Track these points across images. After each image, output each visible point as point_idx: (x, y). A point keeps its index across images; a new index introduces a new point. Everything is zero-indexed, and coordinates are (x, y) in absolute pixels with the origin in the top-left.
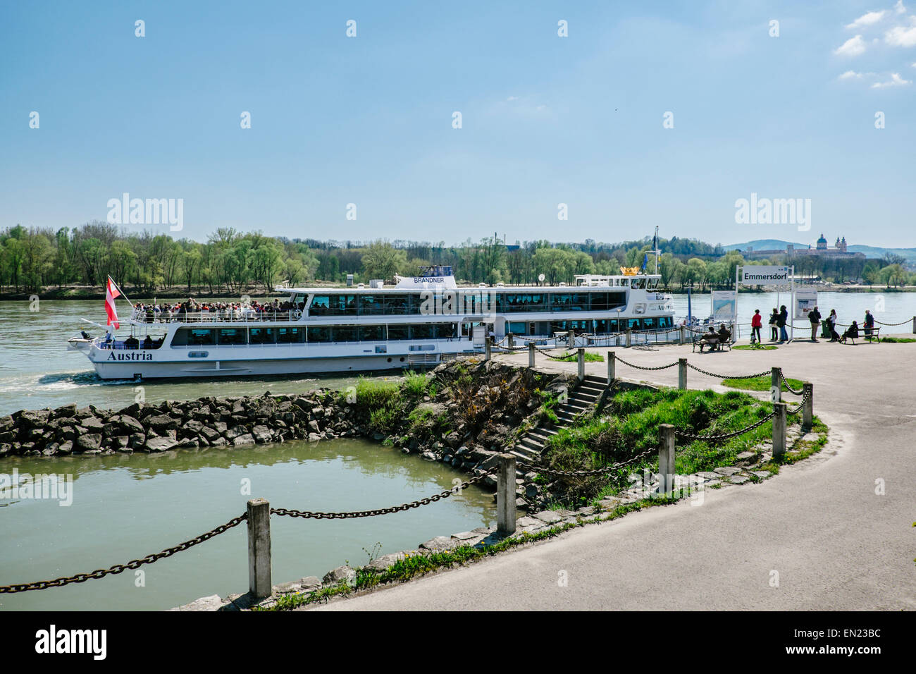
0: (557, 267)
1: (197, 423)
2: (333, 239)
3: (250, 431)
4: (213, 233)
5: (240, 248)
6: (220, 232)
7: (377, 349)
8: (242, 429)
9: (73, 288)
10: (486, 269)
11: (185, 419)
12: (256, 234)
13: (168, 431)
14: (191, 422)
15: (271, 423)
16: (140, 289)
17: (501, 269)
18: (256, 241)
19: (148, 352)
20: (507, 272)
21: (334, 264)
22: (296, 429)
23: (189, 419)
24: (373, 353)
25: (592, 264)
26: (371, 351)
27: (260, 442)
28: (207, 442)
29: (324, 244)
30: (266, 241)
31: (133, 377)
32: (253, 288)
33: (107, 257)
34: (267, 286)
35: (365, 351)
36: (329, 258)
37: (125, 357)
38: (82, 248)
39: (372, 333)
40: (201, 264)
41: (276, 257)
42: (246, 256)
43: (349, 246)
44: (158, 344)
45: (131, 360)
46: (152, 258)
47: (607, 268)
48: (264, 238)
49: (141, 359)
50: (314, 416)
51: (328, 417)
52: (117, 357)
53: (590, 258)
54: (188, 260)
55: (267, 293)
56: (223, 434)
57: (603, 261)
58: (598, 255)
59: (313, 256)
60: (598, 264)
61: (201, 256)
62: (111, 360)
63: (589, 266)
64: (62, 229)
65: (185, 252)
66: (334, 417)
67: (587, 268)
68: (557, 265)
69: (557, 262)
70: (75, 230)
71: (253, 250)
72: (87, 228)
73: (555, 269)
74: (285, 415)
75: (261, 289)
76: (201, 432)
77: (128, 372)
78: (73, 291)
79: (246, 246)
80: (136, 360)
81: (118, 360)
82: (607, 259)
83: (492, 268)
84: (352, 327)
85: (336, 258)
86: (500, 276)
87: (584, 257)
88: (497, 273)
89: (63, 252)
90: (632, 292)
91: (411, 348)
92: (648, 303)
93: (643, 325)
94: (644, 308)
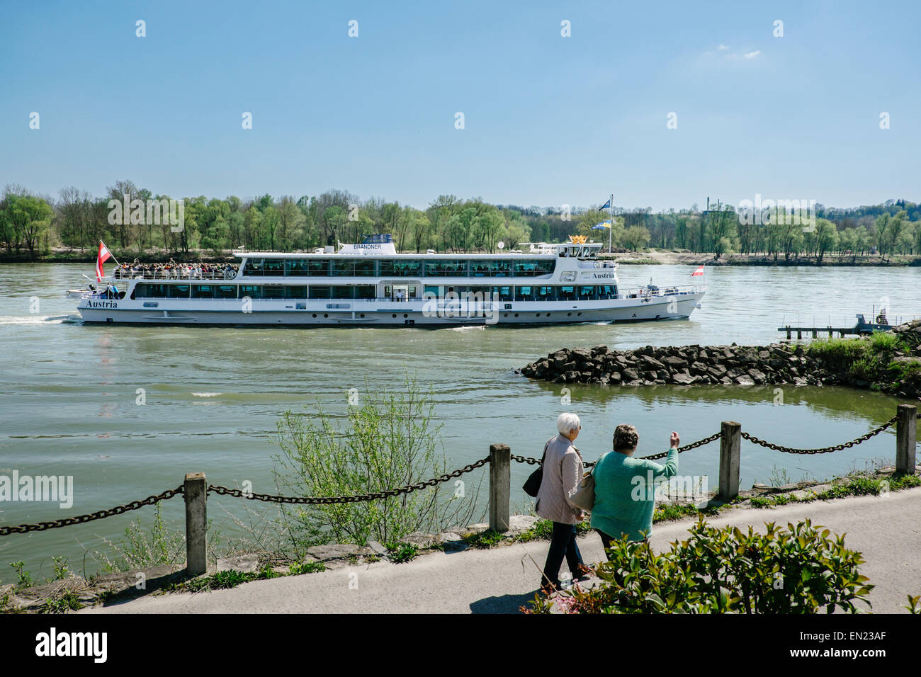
0: (794, 235)
1: (702, 364)
2: (534, 205)
3: (748, 373)
4: (435, 201)
5: (466, 215)
6: (441, 199)
7: (298, 306)
8: (740, 370)
10: (714, 238)
11: (691, 361)
12: (476, 201)
13: (684, 369)
14: (696, 363)
15: (761, 366)
17: (731, 238)
18: (480, 208)
19: (114, 301)
20: (738, 240)
21: (545, 230)
22: (782, 373)
23: (694, 361)
24: (294, 309)
25: (836, 233)
26: (291, 307)
27: (758, 382)
28: (717, 380)
29: (527, 210)
30: (488, 208)
31: (106, 321)
35: (287, 307)
36: (540, 225)
37: (98, 305)
38: (326, 216)
40: (429, 231)
41: (499, 225)
42: (471, 223)
43: (550, 213)
44: (122, 295)
45: (102, 308)
46: (387, 225)
47: (853, 237)
48: (484, 205)
49: (109, 306)
50: (793, 364)
51: (804, 365)
52: (92, 305)
53: (833, 226)
54: (417, 226)
56: (725, 374)
57: (848, 229)
58: (841, 222)
59: (525, 223)
60: (843, 233)
61: (430, 222)
62: (89, 307)
63: (832, 234)
64: (303, 198)
65: (416, 220)
66: (809, 365)
67: (830, 236)
68: (795, 233)
69: (794, 230)
70: (313, 198)
71: (477, 218)
72: (325, 197)
73: (793, 238)
74: (770, 361)
76: (707, 371)
77: (102, 317)
79: (471, 214)
80: (105, 308)
81: (93, 307)
82: (853, 226)
83: (720, 237)
84: (280, 287)
85: (547, 224)
86: (729, 245)
87: (826, 224)
88: (725, 241)
89: (311, 219)
90: (559, 261)
91: (330, 306)
92: (579, 271)
93: (578, 293)
94: (575, 276)
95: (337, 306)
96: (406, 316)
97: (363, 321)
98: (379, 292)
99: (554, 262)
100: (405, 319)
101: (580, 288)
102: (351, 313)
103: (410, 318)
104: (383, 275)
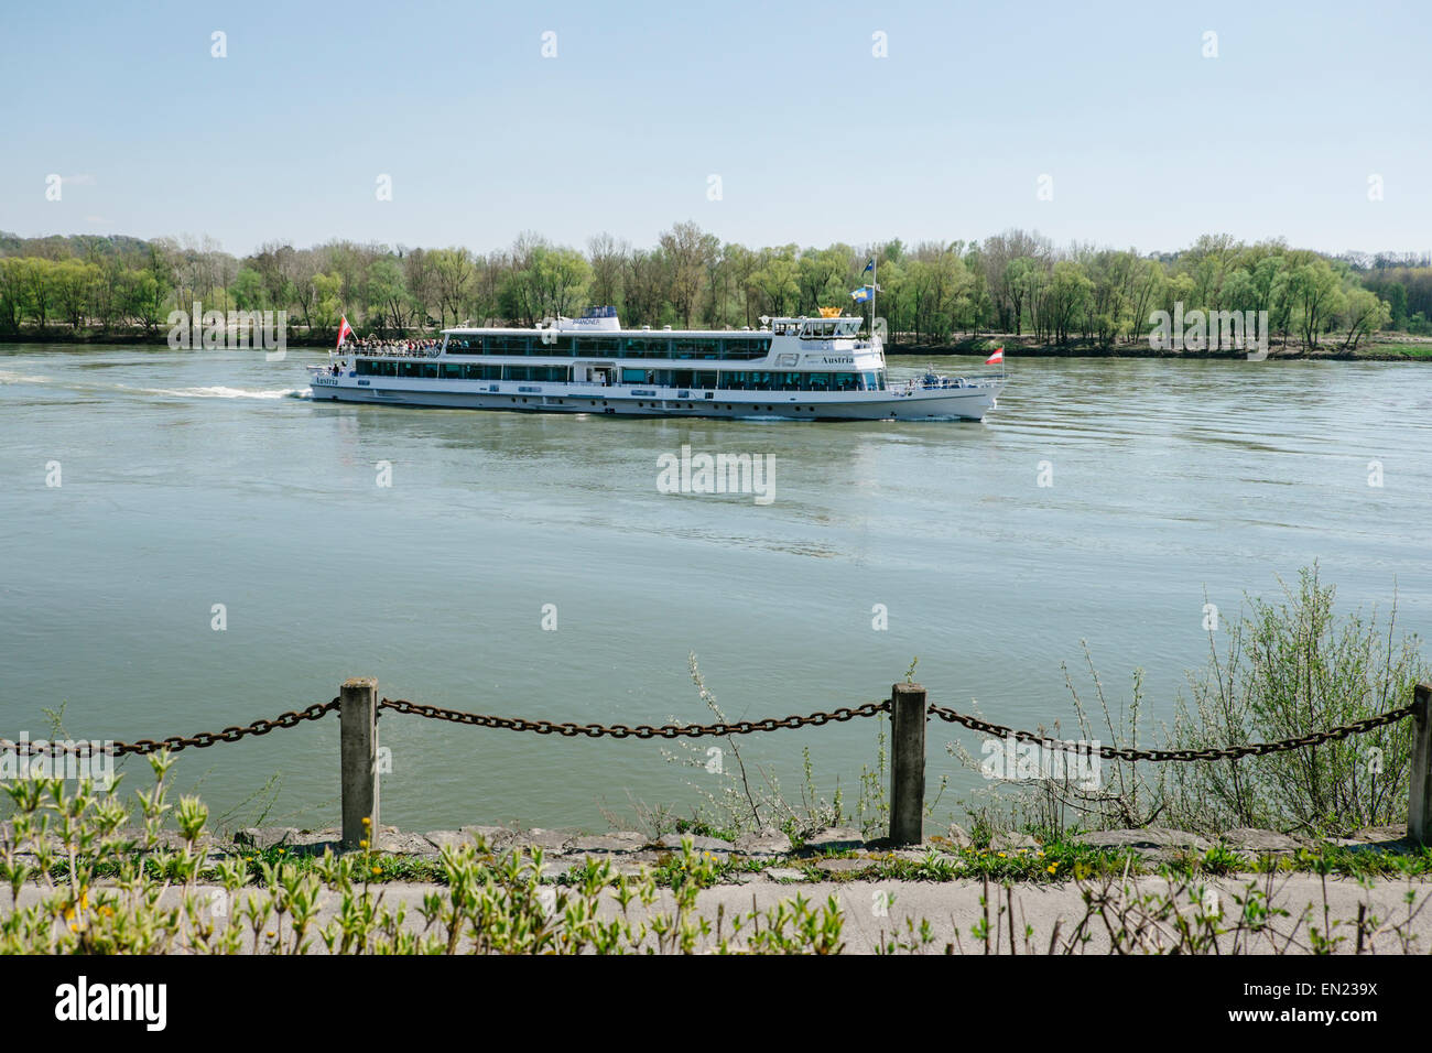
7: (492, 388)
9: (992, 338)
16: (1092, 341)
19: (336, 378)
26: (486, 389)
31: (332, 398)
32: (1279, 343)
33: (1048, 288)
34: (1306, 339)
35: (481, 389)
37: (324, 382)
38: (1009, 274)
39: (493, 373)
41: (1328, 287)
42: (1272, 285)
46: (1116, 288)
52: (319, 382)
55: (1306, 353)
65: (1168, 279)
71: (1286, 274)
75: (1295, 344)
77: (329, 393)
78: (992, 342)
80: (329, 385)
81: (320, 384)
90: (776, 339)
91: (522, 389)
92: (803, 353)
93: (804, 381)
94: (797, 360)
95: (530, 390)
96: (605, 404)
97: (560, 406)
98: (579, 374)
99: (769, 341)
100: (604, 407)
101: (808, 375)
102: (541, 397)
103: (609, 406)
104: (581, 354)
